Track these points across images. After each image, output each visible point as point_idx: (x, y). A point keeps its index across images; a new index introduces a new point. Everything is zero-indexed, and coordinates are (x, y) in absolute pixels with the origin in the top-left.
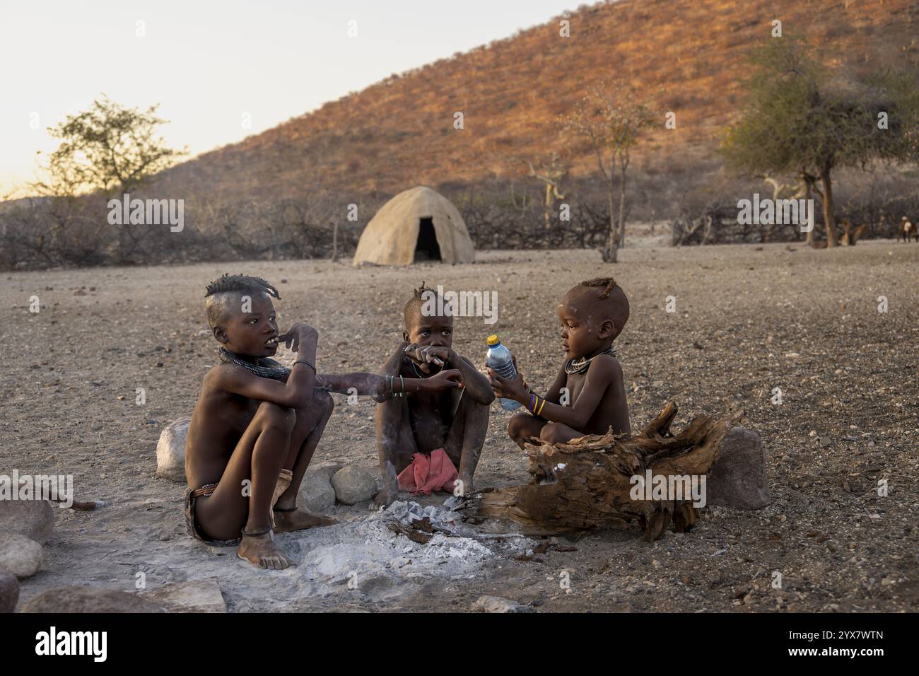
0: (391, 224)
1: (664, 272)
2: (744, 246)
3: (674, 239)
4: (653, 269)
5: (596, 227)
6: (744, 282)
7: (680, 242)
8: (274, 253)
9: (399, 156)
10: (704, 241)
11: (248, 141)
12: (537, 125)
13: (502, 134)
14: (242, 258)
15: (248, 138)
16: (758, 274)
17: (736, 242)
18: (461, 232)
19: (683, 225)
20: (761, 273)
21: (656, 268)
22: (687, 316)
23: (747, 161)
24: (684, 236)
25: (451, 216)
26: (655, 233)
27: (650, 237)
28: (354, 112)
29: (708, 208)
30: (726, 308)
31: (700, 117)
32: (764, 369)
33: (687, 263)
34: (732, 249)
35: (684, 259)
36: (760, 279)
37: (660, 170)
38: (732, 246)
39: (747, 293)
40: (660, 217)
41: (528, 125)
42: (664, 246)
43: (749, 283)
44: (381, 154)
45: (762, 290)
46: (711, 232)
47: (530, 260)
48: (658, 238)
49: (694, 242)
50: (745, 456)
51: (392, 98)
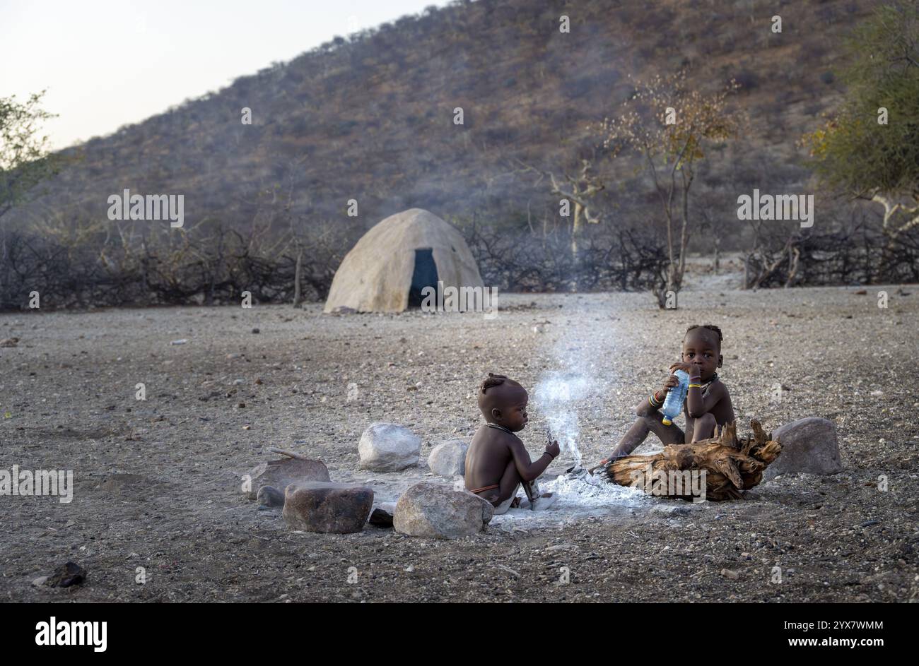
0: (377, 258)
1: (739, 321)
2: (842, 288)
3: (749, 279)
4: (725, 317)
5: (642, 262)
6: (839, 331)
7: (757, 283)
8: (206, 296)
9: (345, 155)
10: (789, 281)
11: (124, 132)
12: (547, 114)
13: (498, 125)
14: (163, 303)
15: (124, 128)
16: (856, 323)
17: (831, 283)
18: (469, 269)
19: (761, 261)
20: (860, 323)
21: (729, 316)
22: (772, 365)
23: (846, 177)
24: (761, 274)
25: (456, 247)
26: (721, 271)
27: (714, 276)
28: (279, 92)
29: (794, 238)
30: (814, 359)
31: (783, 102)
32: (848, 403)
33: (768, 311)
34: (827, 293)
35: (764, 305)
36: (857, 328)
37: (724, 178)
38: (826, 289)
39: (841, 343)
40: (727, 247)
41: (533, 113)
42: (734, 289)
43: (844, 333)
44: (319, 153)
45: (858, 341)
46: (799, 270)
47: (561, 306)
48: (726, 278)
49: (774, 283)
50: (823, 437)
51: (335, 71)
